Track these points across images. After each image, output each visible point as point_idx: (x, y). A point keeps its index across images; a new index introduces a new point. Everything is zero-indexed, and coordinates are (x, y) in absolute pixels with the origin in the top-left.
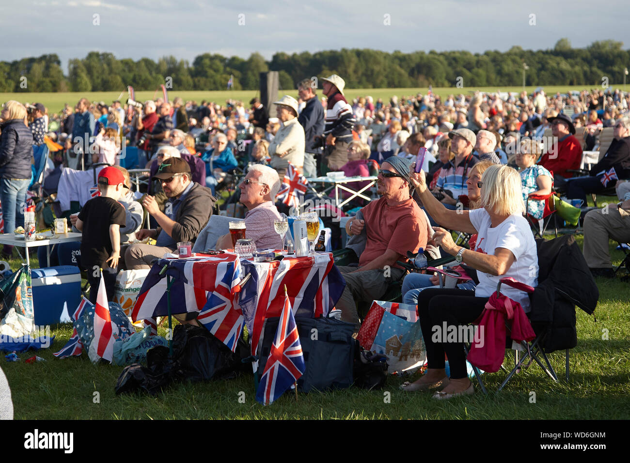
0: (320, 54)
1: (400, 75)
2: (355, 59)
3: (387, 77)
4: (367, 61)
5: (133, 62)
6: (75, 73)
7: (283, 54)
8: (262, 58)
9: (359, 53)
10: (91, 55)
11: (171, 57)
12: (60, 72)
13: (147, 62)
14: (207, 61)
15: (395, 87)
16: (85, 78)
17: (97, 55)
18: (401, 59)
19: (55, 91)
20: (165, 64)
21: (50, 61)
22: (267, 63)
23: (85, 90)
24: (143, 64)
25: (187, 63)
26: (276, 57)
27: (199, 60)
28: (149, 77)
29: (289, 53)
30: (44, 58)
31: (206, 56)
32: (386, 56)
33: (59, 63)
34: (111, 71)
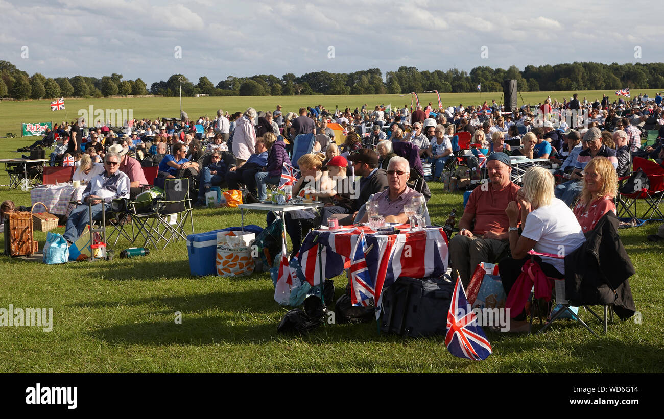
0: (558, 66)
1: (614, 80)
2: (582, 69)
3: (604, 81)
4: (591, 71)
5: (429, 73)
6: (390, 81)
7: (532, 67)
8: (518, 69)
9: (585, 65)
10: (401, 69)
11: (455, 70)
12: (381, 80)
13: (439, 73)
14: (480, 72)
15: (611, 89)
16: (396, 85)
17: (406, 68)
18: (615, 68)
19: (377, 93)
20: (451, 74)
21: (374, 72)
22: (521, 72)
23: (397, 93)
24: (436, 75)
25: (466, 74)
26: (527, 69)
27: (474, 72)
28: (440, 84)
29: (537, 65)
30: (370, 71)
31: (479, 68)
32: (605, 67)
33: (380, 74)
34: (415, 79)
